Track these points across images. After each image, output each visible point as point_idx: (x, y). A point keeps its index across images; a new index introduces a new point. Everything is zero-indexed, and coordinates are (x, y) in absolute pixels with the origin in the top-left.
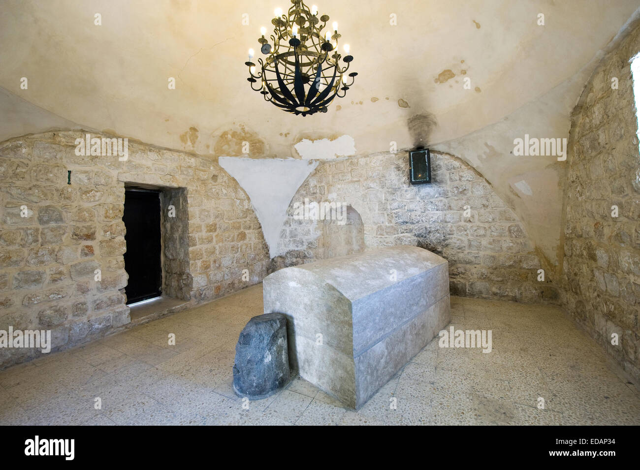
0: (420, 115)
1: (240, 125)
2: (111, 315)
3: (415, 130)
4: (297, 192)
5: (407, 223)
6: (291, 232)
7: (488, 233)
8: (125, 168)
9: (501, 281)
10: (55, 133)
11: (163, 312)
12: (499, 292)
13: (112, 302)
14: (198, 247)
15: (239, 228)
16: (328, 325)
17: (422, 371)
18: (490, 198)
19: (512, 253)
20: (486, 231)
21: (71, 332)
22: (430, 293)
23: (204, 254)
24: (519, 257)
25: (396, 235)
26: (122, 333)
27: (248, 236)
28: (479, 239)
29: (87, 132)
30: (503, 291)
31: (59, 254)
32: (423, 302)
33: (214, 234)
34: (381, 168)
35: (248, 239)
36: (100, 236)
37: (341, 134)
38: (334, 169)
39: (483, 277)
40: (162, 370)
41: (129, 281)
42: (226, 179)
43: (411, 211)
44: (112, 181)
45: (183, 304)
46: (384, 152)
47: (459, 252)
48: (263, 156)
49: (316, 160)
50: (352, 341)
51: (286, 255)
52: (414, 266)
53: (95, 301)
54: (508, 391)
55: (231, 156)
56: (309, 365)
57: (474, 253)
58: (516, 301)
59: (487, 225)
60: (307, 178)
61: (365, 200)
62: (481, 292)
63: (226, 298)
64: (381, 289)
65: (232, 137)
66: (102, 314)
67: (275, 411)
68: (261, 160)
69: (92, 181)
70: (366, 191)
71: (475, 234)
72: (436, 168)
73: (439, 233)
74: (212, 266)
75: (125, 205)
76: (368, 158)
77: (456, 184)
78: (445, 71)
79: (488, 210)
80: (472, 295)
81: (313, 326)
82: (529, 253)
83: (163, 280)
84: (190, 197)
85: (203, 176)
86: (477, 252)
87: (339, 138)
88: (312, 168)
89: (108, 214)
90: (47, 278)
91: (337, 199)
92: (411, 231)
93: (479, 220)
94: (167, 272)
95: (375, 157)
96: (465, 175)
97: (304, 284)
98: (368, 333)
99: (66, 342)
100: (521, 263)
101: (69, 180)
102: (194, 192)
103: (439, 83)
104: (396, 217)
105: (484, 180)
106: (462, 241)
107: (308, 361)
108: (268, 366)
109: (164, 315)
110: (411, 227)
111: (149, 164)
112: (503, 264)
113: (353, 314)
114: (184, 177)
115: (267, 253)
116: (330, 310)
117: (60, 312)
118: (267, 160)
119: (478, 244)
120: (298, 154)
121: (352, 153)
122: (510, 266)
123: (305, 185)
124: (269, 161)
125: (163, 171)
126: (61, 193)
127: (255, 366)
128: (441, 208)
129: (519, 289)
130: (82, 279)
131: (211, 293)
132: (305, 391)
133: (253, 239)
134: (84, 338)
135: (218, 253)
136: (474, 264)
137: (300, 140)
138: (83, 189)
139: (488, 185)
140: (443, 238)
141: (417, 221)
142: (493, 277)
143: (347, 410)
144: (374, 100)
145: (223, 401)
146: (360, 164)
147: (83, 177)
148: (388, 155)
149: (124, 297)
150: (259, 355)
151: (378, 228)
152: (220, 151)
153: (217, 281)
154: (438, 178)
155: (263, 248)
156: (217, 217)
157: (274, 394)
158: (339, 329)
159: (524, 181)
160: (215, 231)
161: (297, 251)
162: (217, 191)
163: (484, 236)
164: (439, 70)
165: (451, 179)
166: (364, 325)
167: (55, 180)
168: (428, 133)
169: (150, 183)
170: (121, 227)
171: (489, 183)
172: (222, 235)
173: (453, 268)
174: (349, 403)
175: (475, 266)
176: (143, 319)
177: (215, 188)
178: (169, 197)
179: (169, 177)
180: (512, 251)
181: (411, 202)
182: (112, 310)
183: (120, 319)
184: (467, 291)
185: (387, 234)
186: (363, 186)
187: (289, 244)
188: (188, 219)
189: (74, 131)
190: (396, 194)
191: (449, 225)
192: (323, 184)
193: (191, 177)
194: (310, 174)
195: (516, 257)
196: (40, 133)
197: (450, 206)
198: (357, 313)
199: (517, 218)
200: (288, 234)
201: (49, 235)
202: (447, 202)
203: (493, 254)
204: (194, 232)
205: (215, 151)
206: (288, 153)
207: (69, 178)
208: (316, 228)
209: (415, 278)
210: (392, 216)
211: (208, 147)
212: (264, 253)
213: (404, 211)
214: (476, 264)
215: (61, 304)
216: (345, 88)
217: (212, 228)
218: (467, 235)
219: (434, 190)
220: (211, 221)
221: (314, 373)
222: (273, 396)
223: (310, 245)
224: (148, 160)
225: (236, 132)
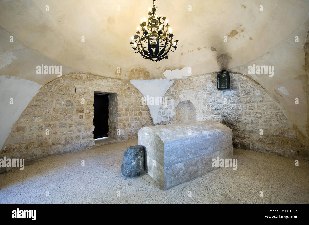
0: (223, 54)
1: (139, 66)
2: (88, 141)
3: (220, 62)
4: (165, 94)
5: (217, 109)
6: (163, 112)
7: (263, 116)
8: (94, 86)
9: (271, 144)
10: (72, 74)
11: (107, 143)
12: (269, 149)
13: (88, 137)
14: (121, 117)
15: (139, 110)
16: (156, 152)
17: (204, 181)
18: (264, 97)
19: (278, 128)
20: (262, 115)
21: (75, 146)
22: (217, 145)
23: (124, 120)
24: (282, 130)
25: (212, 116)
26: (91, 149)
27: (143, 114)
28: (257, 119)
29: (81, 73)
30: (272, 149)
31: (72, 117)
32: (211, 148)
33: (128, 112)
34: (204, 82)
35: (143, 115)
36: (85, 111)
37: (184, 66)
38: (182, 83)
39: (260, 140)
40: (100, 163)
41: (95, 129)
42: (133, 89)
43: (219, 103)
44: (90, 91)
45: (115, 141)
46: (205, 74)
47: (246, 126)
48: (149, 78)
49: (173, 79)
50: (163, 160)
51: (160, 123)
52: (208, 130)
53: (83, 136)
54: (245, 197)
55: (135, 79)
56: (151, 169)
57: (255, 127)
58: (280, 156)
59: (262, 112)
60: (170, 87)
61: (196, 98)
62: (258, 149)
63: (132, 140)
64: (182, 139)
65: (136, 71)
66: (85, 140)
67: (133, 184)
68: (148, 80)
69: (83, 91)
70: (197, 93)
71: (255, 116)
72: (233, 81)
73: (234, 115)
74: (127, 126)
75: (94, 100)
76: (198, 77)
77: (244, 89)
78: (233, 31)
79: (263, 103)
80: (253, 150)
81: (152, 152)
82: (289, 128)
83: (109, 130)
84: (118, 97)
85: (124, 88)
86: (256, 126)
87: (183, 68)
88: (171, 83)
89: (88, 103)
90: (68, 126)
91: (183, 97)
92: (219, 114)
93: (258, 109)
94: (110, 127)
95: (201, 77)
96: (249, 84)
97: (150, 134)
98: (173, 158)
99: (73, 149)
100: (284, 134)
101: (76, 91)
102: (120, 95)
103: (230, 37)
104: (212, 106)
105: (261, 87)
106: (247, 120)
107: (150, 167)
108: (133, 166)
109: (107, 144)
110: (219, 112)
111: (103, 84)
112: (272, 134)
113: (164, 148)
114: (117, 88)
115: (152, 122)
116: (157, 145)
117: (71, 138)
118: (151, 80)
119: (257, 122)
120: (165, 77)
121: (190, 75)
122: (277, 136)
123: (169, 91)
124: (152, 81)
125: (108, 87)
126: (73, 95)
127: (128, 165)
128: (235, 102)
129: (282, 149)
130: (79, 127)
131: (126, 137)
132: (147, 179)
133: (146, 115)
134: (79, 149)
135: (130, 120)
136: (255, 133)
137: (165, 70)
138: (80, 94)
139: (263, 89)
140: (237, 118)
141: (222, 108)
142: (266, 141)
143: (161, 189)
144: (199, 49)
145: (116, 177)
146: (194, 80)
147: (80, 90)
148: (208, 75)
149: (93, 135)
150: (130, 161)
151: (202, 112)
152: (131, 77)
153: (129, 132)
154: (234, 86)
155: (150, 119)
156: (129, 105)
157: (135, 178)
158: (160, 154)
159: (283, 87)
160: (129, 111)
161: (165, 121)
162: (130, 94)
163: (261, 117)
164: (230, 31)
165: (241, 86)
166: (171, 154)
167: (71, 91)
168: (227, 63)
169: (103, 91)
170: (92, 108)
171: (264, 89)
172: (131, 113)
173: (242, 134)
174: (162, 187)
175: (256, 134)
176: (99, 144)
177: (129, 93)
178: (111, 97)
179: (111, 89)
180: (278, 127)
181: (219, 99)
182: (88, 140)
183: (91, 143)
184: (250, 147)
185: (207, 115)
186: (195, 91)
187: (162, 118)
188: (118, 106)
189: (78, 73)
190: (211, 95)
191: (240, 111)
192: (177, 90)
193: (119, 89)
194: (171, 85)
195: (281, 131)
196: (67, 75)
197: (241, 101)
198: (166, 148)
199: (281, 108)
200: (161, 114)
201: (69, 111)
202: (239, 99)
203: (266, 128)
204: (120, 111)
205: (129, 77)
206: (160, 77)
207: (76, 90)
208: (173, 111)
209: (205, 136)
210: (210, 106)
211: (126, 76)
212: (151, 122)
213: (216, 103)
214: (256, 133)
215: (72, 135)
216: (175, 47)
217: (127, 110)
218: (250, 117)
219: (232, 92)
220: (127, 107)
221: (152, 173)
222: (134, 179)
223: (171, 119)
224: (103, 82)
225: (137, 69)
